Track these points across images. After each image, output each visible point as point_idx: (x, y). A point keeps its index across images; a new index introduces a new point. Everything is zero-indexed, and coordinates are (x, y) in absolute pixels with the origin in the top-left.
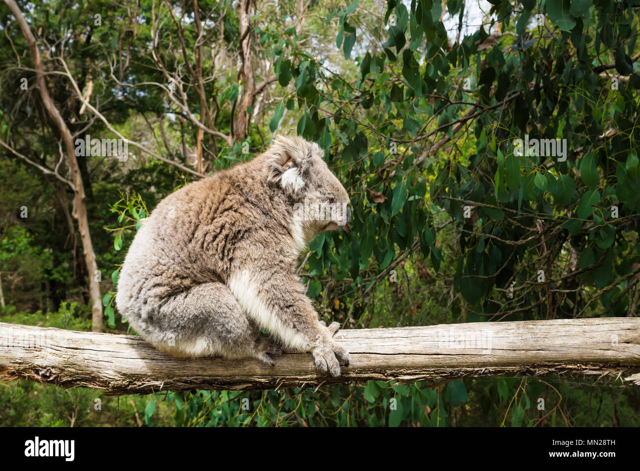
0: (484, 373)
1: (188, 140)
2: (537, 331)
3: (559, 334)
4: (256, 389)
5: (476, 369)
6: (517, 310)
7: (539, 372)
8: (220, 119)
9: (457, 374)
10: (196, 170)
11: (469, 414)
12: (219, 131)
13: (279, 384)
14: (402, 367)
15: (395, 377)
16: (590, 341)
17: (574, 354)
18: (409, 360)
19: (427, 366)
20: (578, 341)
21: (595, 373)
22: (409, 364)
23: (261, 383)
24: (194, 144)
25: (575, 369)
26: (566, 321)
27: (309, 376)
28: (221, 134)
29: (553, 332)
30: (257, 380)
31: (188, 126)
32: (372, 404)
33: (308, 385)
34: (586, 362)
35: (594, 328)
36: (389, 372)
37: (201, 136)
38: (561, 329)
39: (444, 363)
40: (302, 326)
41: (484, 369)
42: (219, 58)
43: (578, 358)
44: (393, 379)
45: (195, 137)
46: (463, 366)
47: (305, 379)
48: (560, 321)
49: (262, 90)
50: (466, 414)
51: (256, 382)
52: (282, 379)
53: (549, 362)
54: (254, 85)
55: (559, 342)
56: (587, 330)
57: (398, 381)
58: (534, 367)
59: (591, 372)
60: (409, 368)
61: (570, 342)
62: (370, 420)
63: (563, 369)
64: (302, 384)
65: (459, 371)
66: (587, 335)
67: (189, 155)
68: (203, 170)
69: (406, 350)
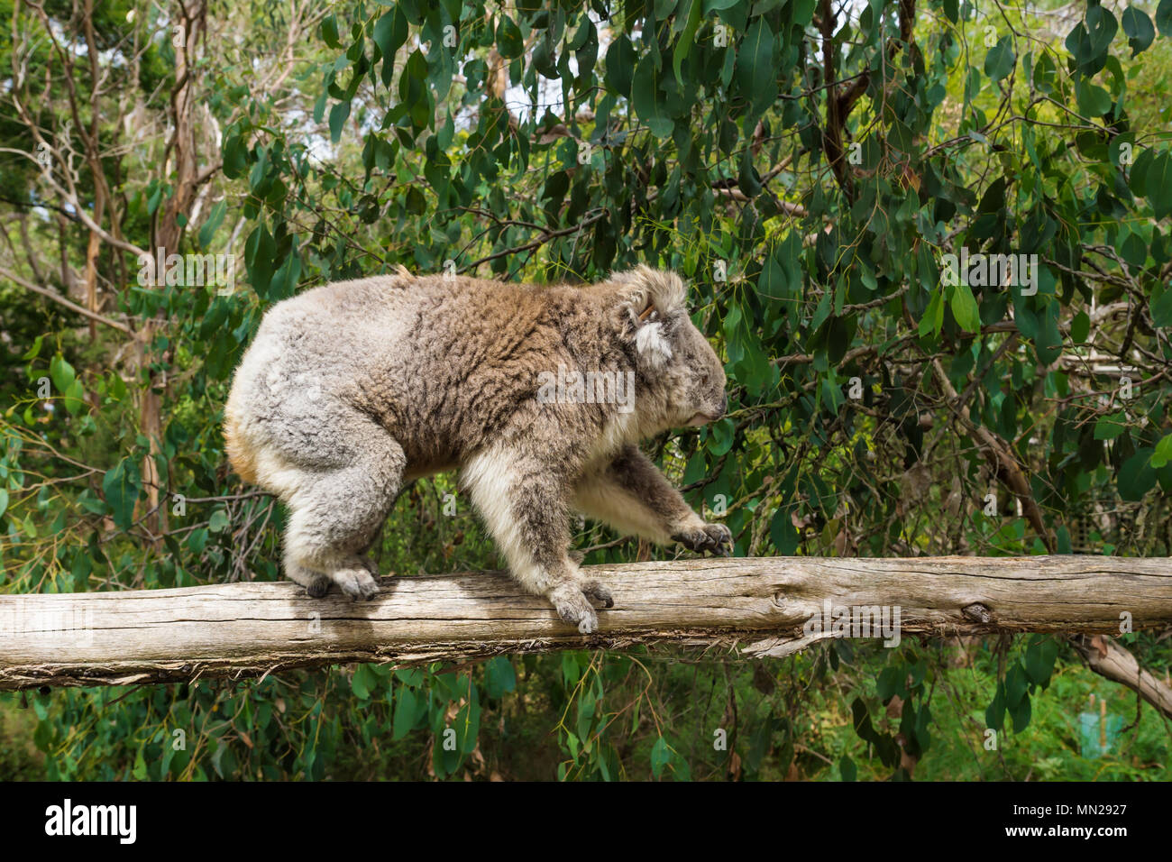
0: (533, 648)
1: (73, 256)
2: (615, 580)
3: (649, 584)
4: (157, 682)
5: (522, 642)
6: (597, 546)
7: (619, 643)
8: (130, 223)
9: (491, 650)
10: (86, 307)
11: (529, 709)
12: (130, 242)
13: (197, 671)
14: (403, 640)
15: (392, 656)
16: (693, 594)
17: (670, 614)
18: (415, 628)
19: (443, 639)
20: (675, 595)
21: (699, 642)
22: (415, 635)
23: (165, 671)
24: (84, 263)
25: (671, 638)
26: (661, 564)
27: (249, 658)
28: (134, 247)
29: (640, 581)
30: (159, 666)
31: (74, 232)
32: (364, 701)
33: (246, 673)
34: (688, 628)
35: (700, 574)
36: (382, 649)
37: (94, 250)
38: (653, 577)
39: (470, 632)
40: (548, 555)
41: (533, 641)
42: (134, 119)
43: (676, 620)
44: (389, 659)
45: (84, 250)
46: (501, 637)
47: (241, 664)
48: (651, 564)
49: (207, 179)
50: (525, 710)
51: (157, 670)
52: (203, 663)
53: (633, 627)
54: (196, 169)
55: (648, 596)
56: (690, 578)
57: (398, 663)
58: (611, 636)
59: (694, 642)
60: (415, 641)
61: (665, 596)
62: (364, 727)
63: (652, 638)
64: (236, 671)
65: (495, 645)
66: (690, 585)
67: (73, 281)
68: (97, 308)
69: (411, 612)
